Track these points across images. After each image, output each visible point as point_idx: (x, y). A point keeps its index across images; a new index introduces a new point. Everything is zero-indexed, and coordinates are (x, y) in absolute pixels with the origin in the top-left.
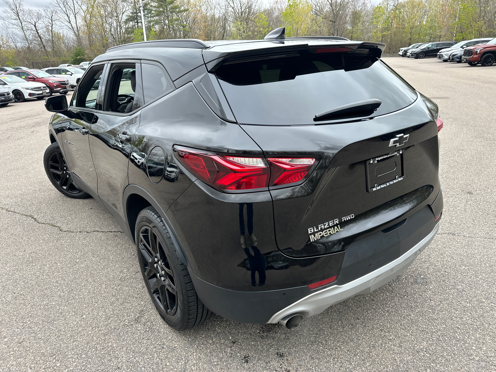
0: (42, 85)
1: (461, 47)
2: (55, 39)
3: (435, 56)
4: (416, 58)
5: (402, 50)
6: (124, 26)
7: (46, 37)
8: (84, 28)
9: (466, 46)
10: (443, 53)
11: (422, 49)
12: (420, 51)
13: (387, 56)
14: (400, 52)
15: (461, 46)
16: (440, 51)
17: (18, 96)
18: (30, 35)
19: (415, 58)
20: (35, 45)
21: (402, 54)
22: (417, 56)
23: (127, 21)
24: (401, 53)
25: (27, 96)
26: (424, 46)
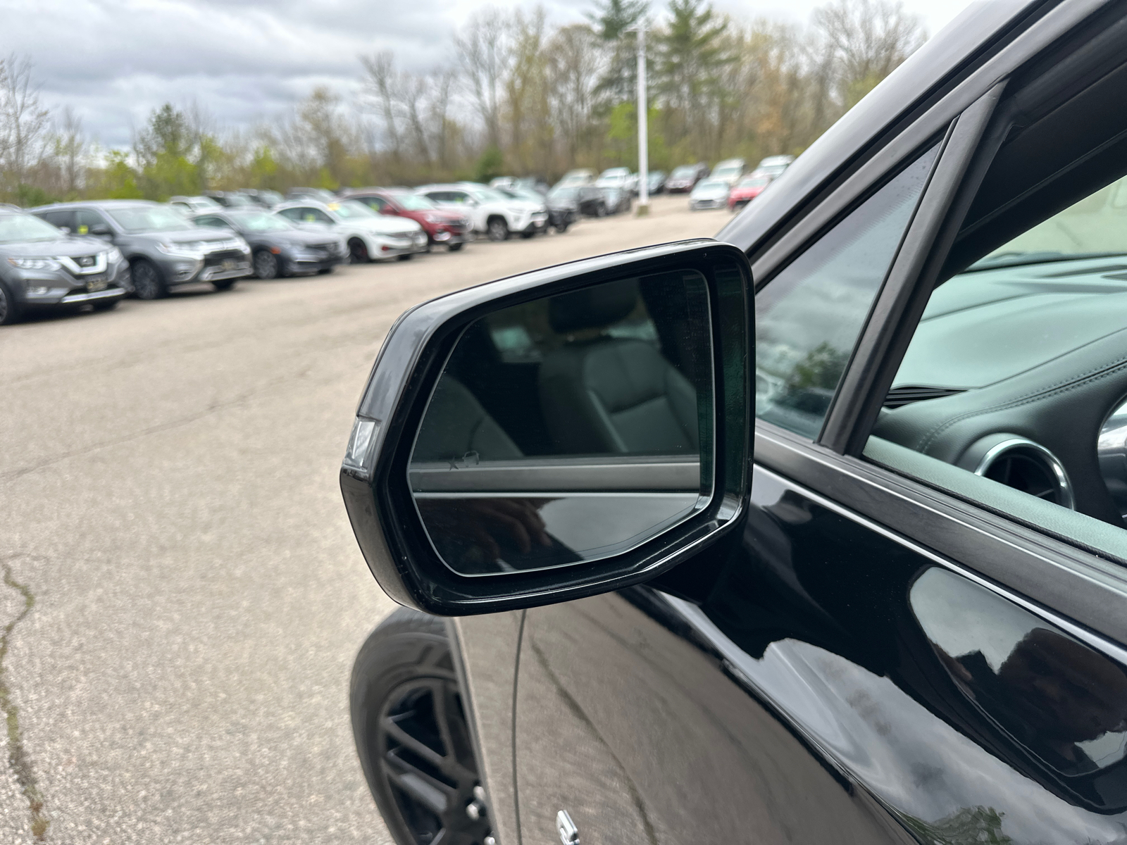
0: (412, 226)
2: (449, 132)
6: (590, 102)
7: (433, 128)
8: (505, 110)
17: (358, 251)
18: (401, 126)
20: (407, 148)
23: (598, 90)
25: (375, 252)
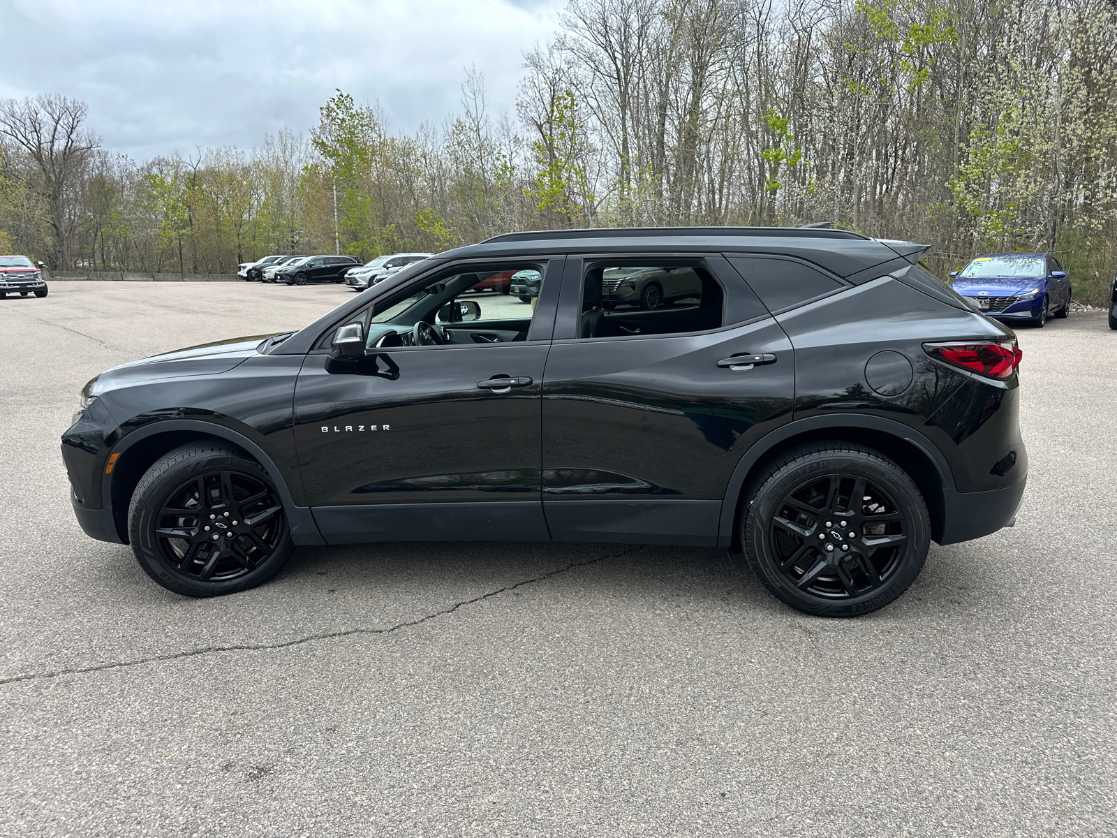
1: (384, 266)
3: (339, 279)
4: (289, 284)
5: (244, 268)
9: (391, 265)
10: (356, 276)
11: (299, 267)
12: (297, 271)
13: (199, 279)
14: (242, 271)
15: (383, 264)
16: (349, 272)
19: (286, 283)
21: (246, 275)
22: (292, 279)
24: (243, 273)
26: (303, 261)
